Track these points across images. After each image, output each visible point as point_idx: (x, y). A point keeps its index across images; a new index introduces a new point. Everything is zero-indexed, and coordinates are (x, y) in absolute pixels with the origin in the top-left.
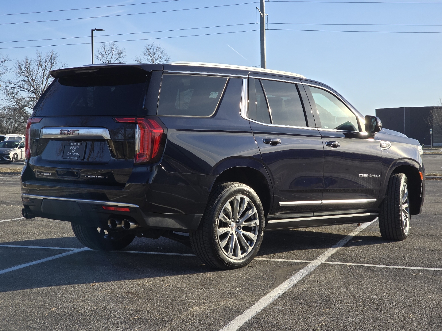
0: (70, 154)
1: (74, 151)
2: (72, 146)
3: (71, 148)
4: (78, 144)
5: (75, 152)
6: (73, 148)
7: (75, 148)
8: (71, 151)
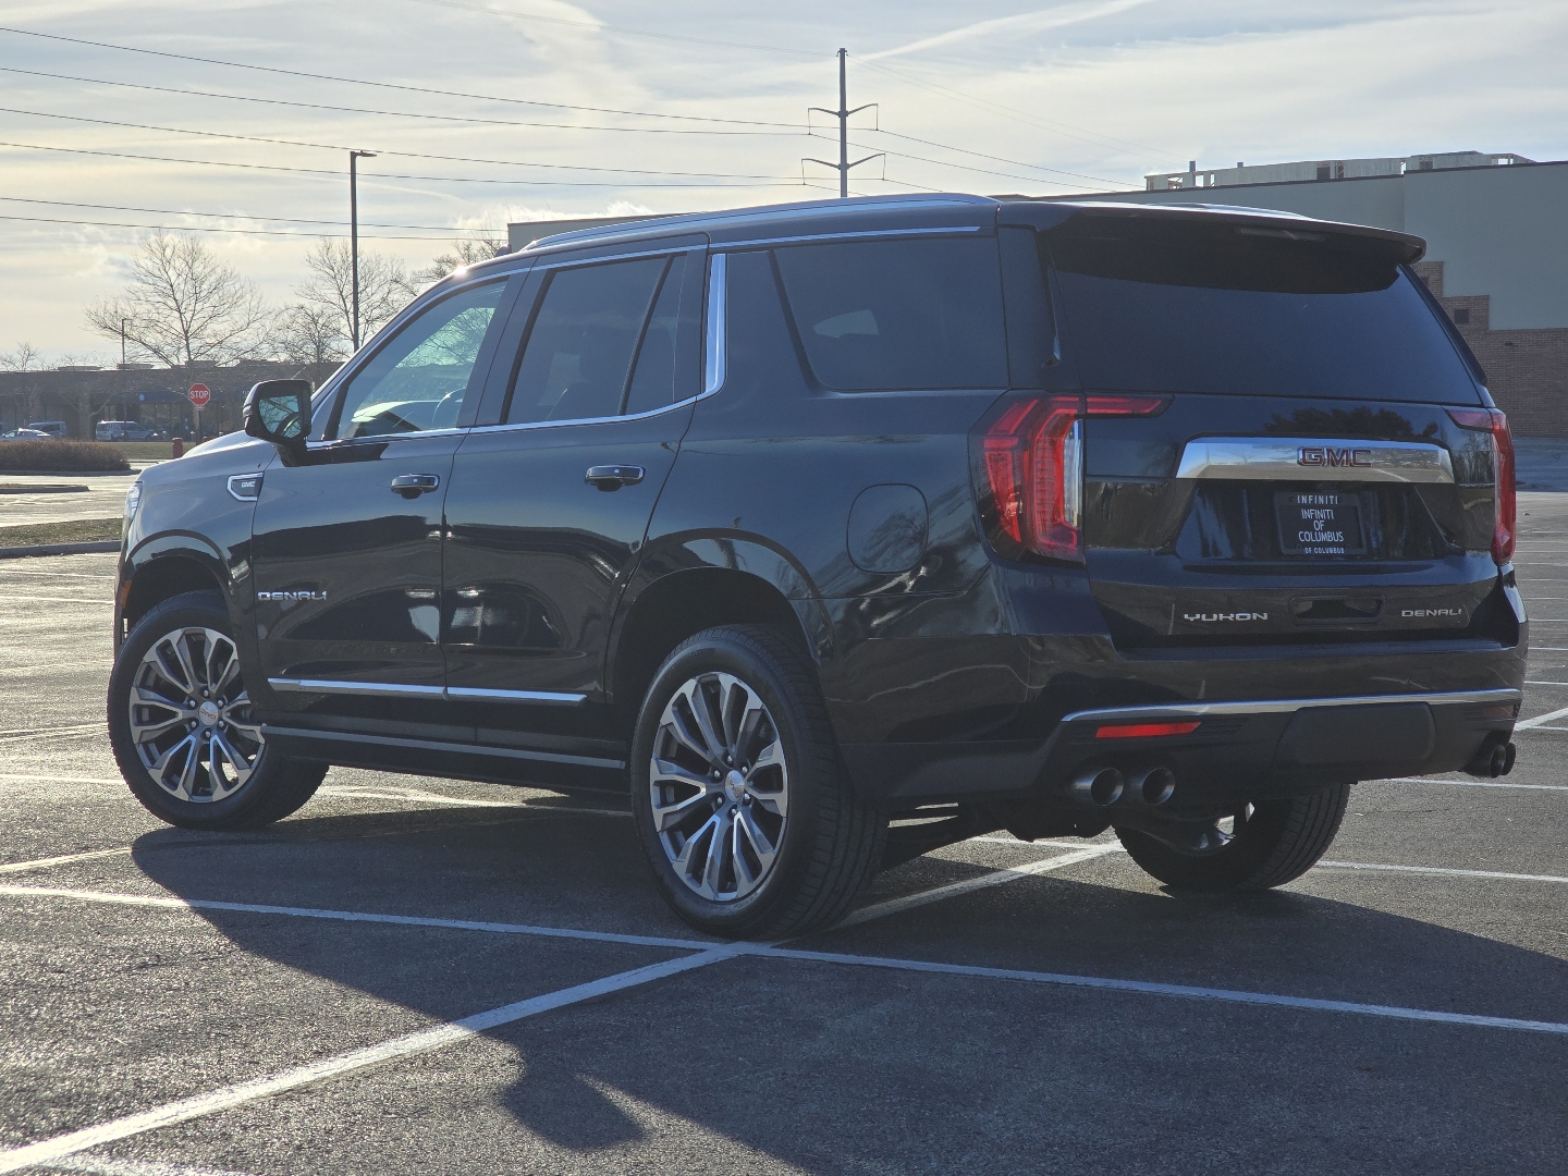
0: (1308, 537)
1: (1321, 526)
2: (1307, 507)
3: (1306, 514)
4: (1329, 499)
5: (1325, 530)
6: (1314, 516)
7: (1320, 514)
8: (1308, 525)
